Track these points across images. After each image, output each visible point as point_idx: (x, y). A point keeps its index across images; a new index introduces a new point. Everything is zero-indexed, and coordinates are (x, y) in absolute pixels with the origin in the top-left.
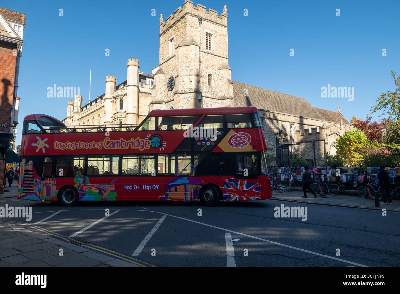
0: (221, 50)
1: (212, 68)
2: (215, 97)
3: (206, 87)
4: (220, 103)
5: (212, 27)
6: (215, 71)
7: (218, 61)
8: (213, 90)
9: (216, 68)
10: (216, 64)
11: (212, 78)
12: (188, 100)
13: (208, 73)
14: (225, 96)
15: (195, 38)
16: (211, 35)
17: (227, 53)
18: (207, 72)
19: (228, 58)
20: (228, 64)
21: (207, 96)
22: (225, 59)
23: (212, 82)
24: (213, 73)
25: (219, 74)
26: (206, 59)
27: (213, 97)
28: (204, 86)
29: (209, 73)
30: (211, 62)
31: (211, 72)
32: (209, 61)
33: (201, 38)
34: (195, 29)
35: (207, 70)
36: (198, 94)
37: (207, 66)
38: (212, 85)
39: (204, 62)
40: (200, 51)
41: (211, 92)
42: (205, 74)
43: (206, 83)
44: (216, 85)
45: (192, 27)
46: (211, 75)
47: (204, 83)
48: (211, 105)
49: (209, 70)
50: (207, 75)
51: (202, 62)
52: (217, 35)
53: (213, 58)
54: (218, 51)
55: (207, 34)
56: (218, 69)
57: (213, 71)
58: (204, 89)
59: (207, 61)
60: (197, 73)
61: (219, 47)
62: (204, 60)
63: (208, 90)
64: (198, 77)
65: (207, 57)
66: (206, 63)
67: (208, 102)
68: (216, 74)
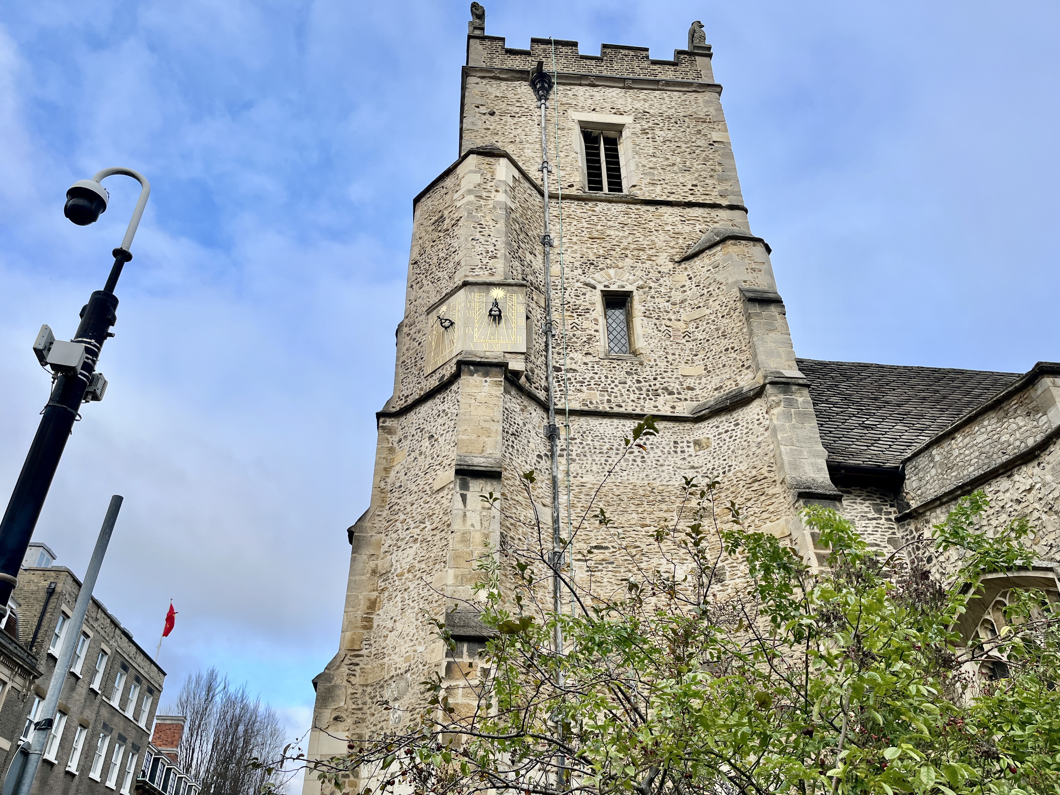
0: (689, 179)
1: (629, 262)
2: (667, 412)
3: (589, 359)
4: (714, 444)
5: (620, 101)
6: (654, 275)
7: (670, 227)
8: (647, 372)
9: (663, 259)
10: (660, 239)
11: (638, 308)
13: (600, 287)
14: (741, 384)
16: (619, 128)
18: (593, 282)
21: (604, 407)
22: (723, 212)
23: (642, 327)
24: (641, 283)
25: (688, 283)
26: (585, 225)
28: (578, 356)
29: (613, 288)
30: (621, 234)
32: (611, 234)
33: (550, 145)
34: (510, 119)
35: (598, 276)
36: (486, 375)
37: (592, 257)
38: (640, 343)
39: (575, 239)
40: (542, 194)
41: (629, 383)
42: (582, 297)
43: (590, 339)
44: (668, 343)
45: (492, 114)
46: (628, 294)
47: (574, 339)
48: (639, 460)
49: (612, 272)
50: (597, 298)
51: (556, 243)
52: (650, 124)
53: (633, 216)
54: (665, 186)
55: (597, 132)
56: (672, 260)
57: (639, 273)
58: (575, 371)
59: (595, 234)
60: (492, 275)
61: (675, 168)
62: (572, 230)
63: (606, 377)
64: (497, 293)
65: (593, 217)
66: (589, 245)
67: (608, 446)
68: (663, 290)
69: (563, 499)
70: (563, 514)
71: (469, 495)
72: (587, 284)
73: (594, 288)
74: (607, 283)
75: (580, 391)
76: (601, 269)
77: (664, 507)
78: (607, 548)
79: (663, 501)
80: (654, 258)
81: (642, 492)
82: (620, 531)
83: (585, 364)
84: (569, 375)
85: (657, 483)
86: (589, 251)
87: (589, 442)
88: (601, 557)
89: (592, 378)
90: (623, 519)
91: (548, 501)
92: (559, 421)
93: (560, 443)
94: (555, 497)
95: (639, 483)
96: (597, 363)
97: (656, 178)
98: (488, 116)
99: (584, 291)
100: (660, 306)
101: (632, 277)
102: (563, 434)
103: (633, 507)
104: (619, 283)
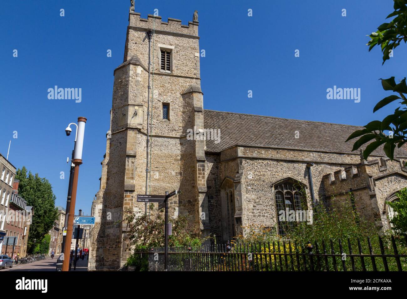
0: (187, 69)
1: (170, 94)
2: (174, 136)
3: (158, 121)
5: (172, 40)
6: (175, 98)
7: (180, 84)
8: (171, 125)
9: (178, 93)
10: (178, 87)
11: (171, 108)
12: (120, 143)
13: (162, 101)
15: (140, 56)
16: (171, 50)
17: (198, 72)
18: (160, 100)
19: (199, 77)
20: (200, 87)
21: (160, 134)
22: (194, 80)
23: (171, 113)
24: (172, 100)
25: (183, 101)
26: (159, 82)
27: (172, 136)
28: (155, 121)
29: (165, 102)
30: (168, 85)
31: (168, 99)
32: (166, 85)
33: (151, 56)
34: (141, 46)
35: (161, 98)
36: (133, 131)
37: (160, 92)
38: (171, 118)
39: (156, 87)
40: (149, 73)
41: (167, 128)
42: (157, 104)
43: (159, 116)
44: (177, 118)
45: (136, 43)
46: (169, 104)
47: (154, 116)
48: (167, 147)
49: (165, 97)
50: (160, 104)
51: (151, 88)
52: (179, 49)
53: (172, 80)
54: (181, 71)
55: (164, 51)
56: (180, 94)
57: (171, 97)
58: (154, 125)
59: (162, 85)
60: (135, 102)
61: (184, 65)
62: (156, 84)
63: (161, 126)
64: (136, 108)
65: (161, 80)
66: (160, 89)
67: (160, 144)
68: (177, 102)
69: (149, 157)
70: (149, 160)
71: (129, 160)
72: (158, 100)
73: (160, 101)
74: (163, 100)
75: (155, 130)
76: (162, 96)
77: (171, 158)
78: (158, 168)
79: (171, 157)
80: (176, 93)
81: (167, 155)
82: (161, 164)
83: (157, 123)
84: (153, 126)
85: (170, 153)
86: (160, 90)
87: (156, 143)
88: (157, 170)
89: (158, 127)
90: (162, 161)
91: (146, 157)
92: (149, 138)
93: (149, 143)
94: (147, 157)
95: (167, 153)
96: (160, 123)
97: (179, 68)
98: (135, 44)
99: (158, 102)
100: (176, 107)
101: (170, 99)
102: (150, 141)
103: (165, 159)
104: (167, 100)
